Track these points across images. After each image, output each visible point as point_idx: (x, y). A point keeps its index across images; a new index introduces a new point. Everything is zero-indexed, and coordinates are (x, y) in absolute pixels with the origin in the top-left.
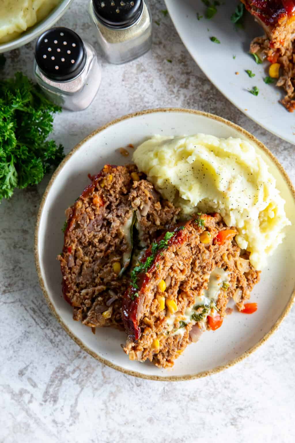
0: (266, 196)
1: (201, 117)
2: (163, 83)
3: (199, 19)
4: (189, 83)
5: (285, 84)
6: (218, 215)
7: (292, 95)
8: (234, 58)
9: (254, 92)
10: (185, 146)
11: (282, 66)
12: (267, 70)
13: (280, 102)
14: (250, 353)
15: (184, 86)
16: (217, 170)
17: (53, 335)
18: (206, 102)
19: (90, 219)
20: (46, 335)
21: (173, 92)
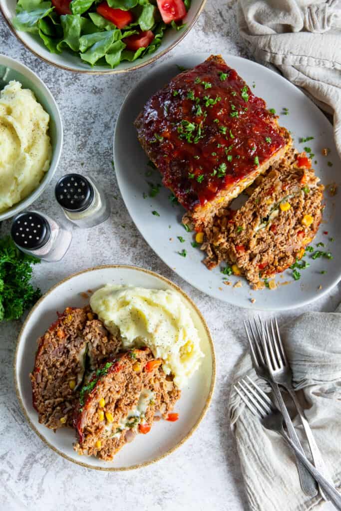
0: (185, 336)
1: (142, 272)
2: (118, 243)
3: (144, 198)
4: (137, 244)
5: (206, 249)
6: (148, 349)
7: (212, 257)
8: (170, 227)
9: (184, 254)
10: (124, 297)
11: (205, 234)
12: (194, 237)
13: (202, 262)
14: (170, 452)
15: (133, 246)
16: (147, 317)
17: (27, 429)
18: (150, 258)
19: (54, 348)
20: (22, 429)
21: (125, 250)
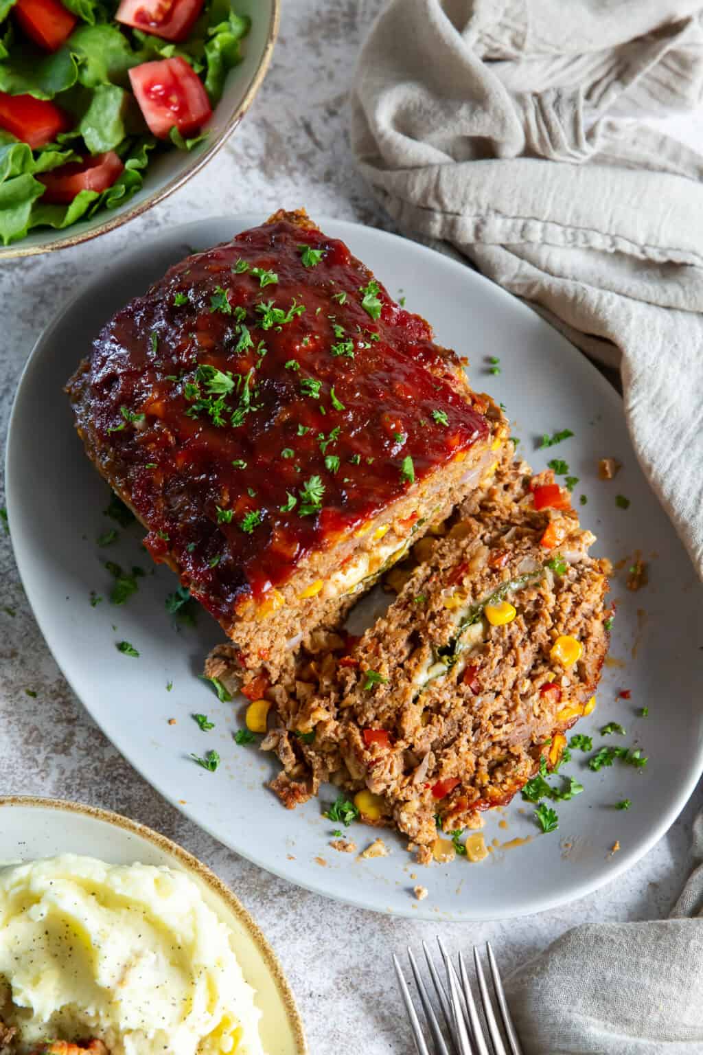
0: (212, 1000)
1: (83, 817)
2: (14, 742)
3: (94, 604)
4: (71, 742)
5: (276, 747)
6: (98, 1044)
7: (295, 771)
8: (169, 688)
9: (209, 762)
10: (27, 882)
11: (274, 707)
12: (241, 716)
13: (266, 786)
15: (60, 748)
16: (94, 937)
18: (109, 785)
21: (35, 760)
